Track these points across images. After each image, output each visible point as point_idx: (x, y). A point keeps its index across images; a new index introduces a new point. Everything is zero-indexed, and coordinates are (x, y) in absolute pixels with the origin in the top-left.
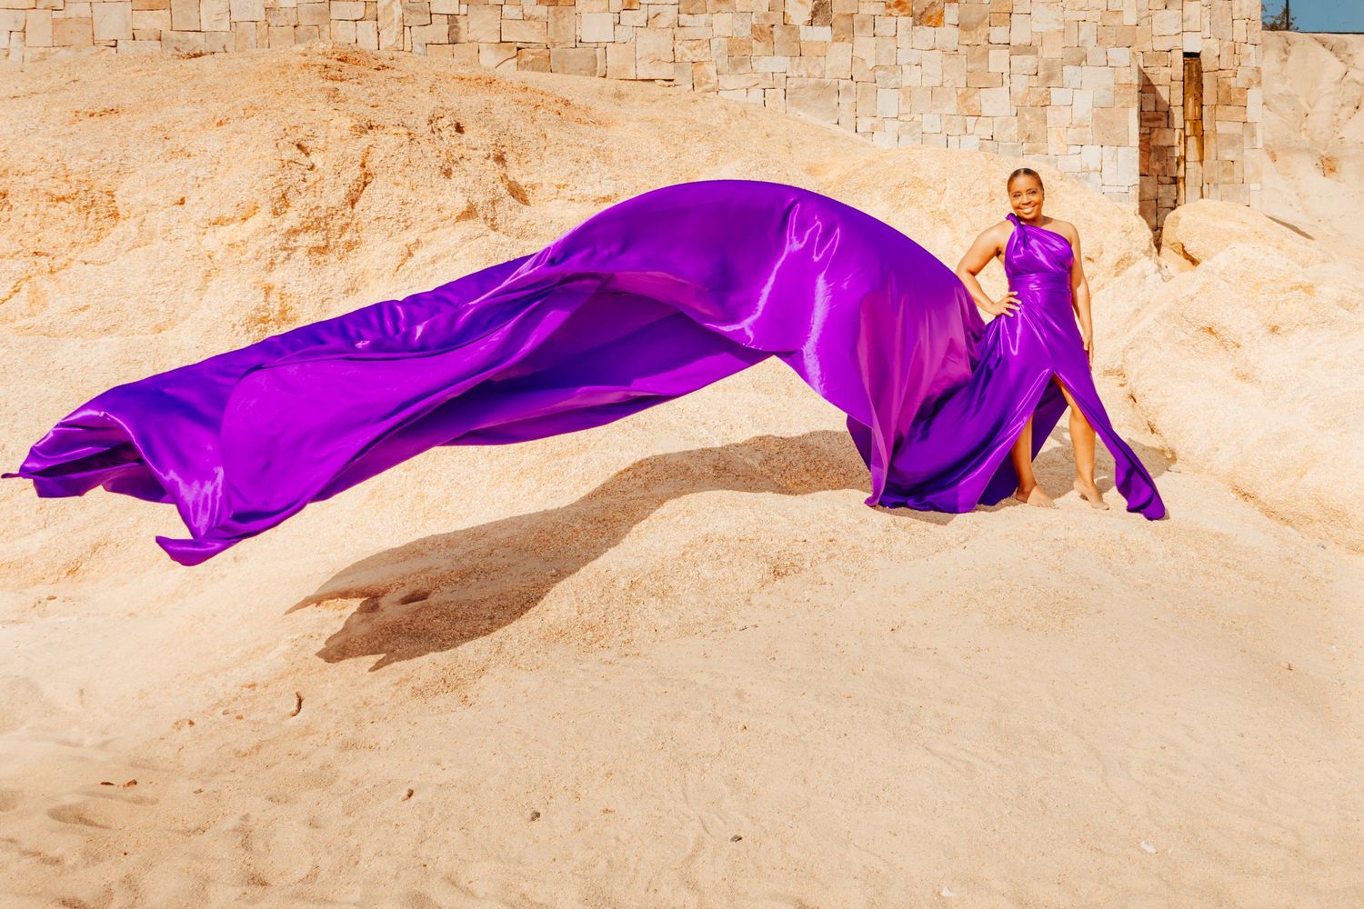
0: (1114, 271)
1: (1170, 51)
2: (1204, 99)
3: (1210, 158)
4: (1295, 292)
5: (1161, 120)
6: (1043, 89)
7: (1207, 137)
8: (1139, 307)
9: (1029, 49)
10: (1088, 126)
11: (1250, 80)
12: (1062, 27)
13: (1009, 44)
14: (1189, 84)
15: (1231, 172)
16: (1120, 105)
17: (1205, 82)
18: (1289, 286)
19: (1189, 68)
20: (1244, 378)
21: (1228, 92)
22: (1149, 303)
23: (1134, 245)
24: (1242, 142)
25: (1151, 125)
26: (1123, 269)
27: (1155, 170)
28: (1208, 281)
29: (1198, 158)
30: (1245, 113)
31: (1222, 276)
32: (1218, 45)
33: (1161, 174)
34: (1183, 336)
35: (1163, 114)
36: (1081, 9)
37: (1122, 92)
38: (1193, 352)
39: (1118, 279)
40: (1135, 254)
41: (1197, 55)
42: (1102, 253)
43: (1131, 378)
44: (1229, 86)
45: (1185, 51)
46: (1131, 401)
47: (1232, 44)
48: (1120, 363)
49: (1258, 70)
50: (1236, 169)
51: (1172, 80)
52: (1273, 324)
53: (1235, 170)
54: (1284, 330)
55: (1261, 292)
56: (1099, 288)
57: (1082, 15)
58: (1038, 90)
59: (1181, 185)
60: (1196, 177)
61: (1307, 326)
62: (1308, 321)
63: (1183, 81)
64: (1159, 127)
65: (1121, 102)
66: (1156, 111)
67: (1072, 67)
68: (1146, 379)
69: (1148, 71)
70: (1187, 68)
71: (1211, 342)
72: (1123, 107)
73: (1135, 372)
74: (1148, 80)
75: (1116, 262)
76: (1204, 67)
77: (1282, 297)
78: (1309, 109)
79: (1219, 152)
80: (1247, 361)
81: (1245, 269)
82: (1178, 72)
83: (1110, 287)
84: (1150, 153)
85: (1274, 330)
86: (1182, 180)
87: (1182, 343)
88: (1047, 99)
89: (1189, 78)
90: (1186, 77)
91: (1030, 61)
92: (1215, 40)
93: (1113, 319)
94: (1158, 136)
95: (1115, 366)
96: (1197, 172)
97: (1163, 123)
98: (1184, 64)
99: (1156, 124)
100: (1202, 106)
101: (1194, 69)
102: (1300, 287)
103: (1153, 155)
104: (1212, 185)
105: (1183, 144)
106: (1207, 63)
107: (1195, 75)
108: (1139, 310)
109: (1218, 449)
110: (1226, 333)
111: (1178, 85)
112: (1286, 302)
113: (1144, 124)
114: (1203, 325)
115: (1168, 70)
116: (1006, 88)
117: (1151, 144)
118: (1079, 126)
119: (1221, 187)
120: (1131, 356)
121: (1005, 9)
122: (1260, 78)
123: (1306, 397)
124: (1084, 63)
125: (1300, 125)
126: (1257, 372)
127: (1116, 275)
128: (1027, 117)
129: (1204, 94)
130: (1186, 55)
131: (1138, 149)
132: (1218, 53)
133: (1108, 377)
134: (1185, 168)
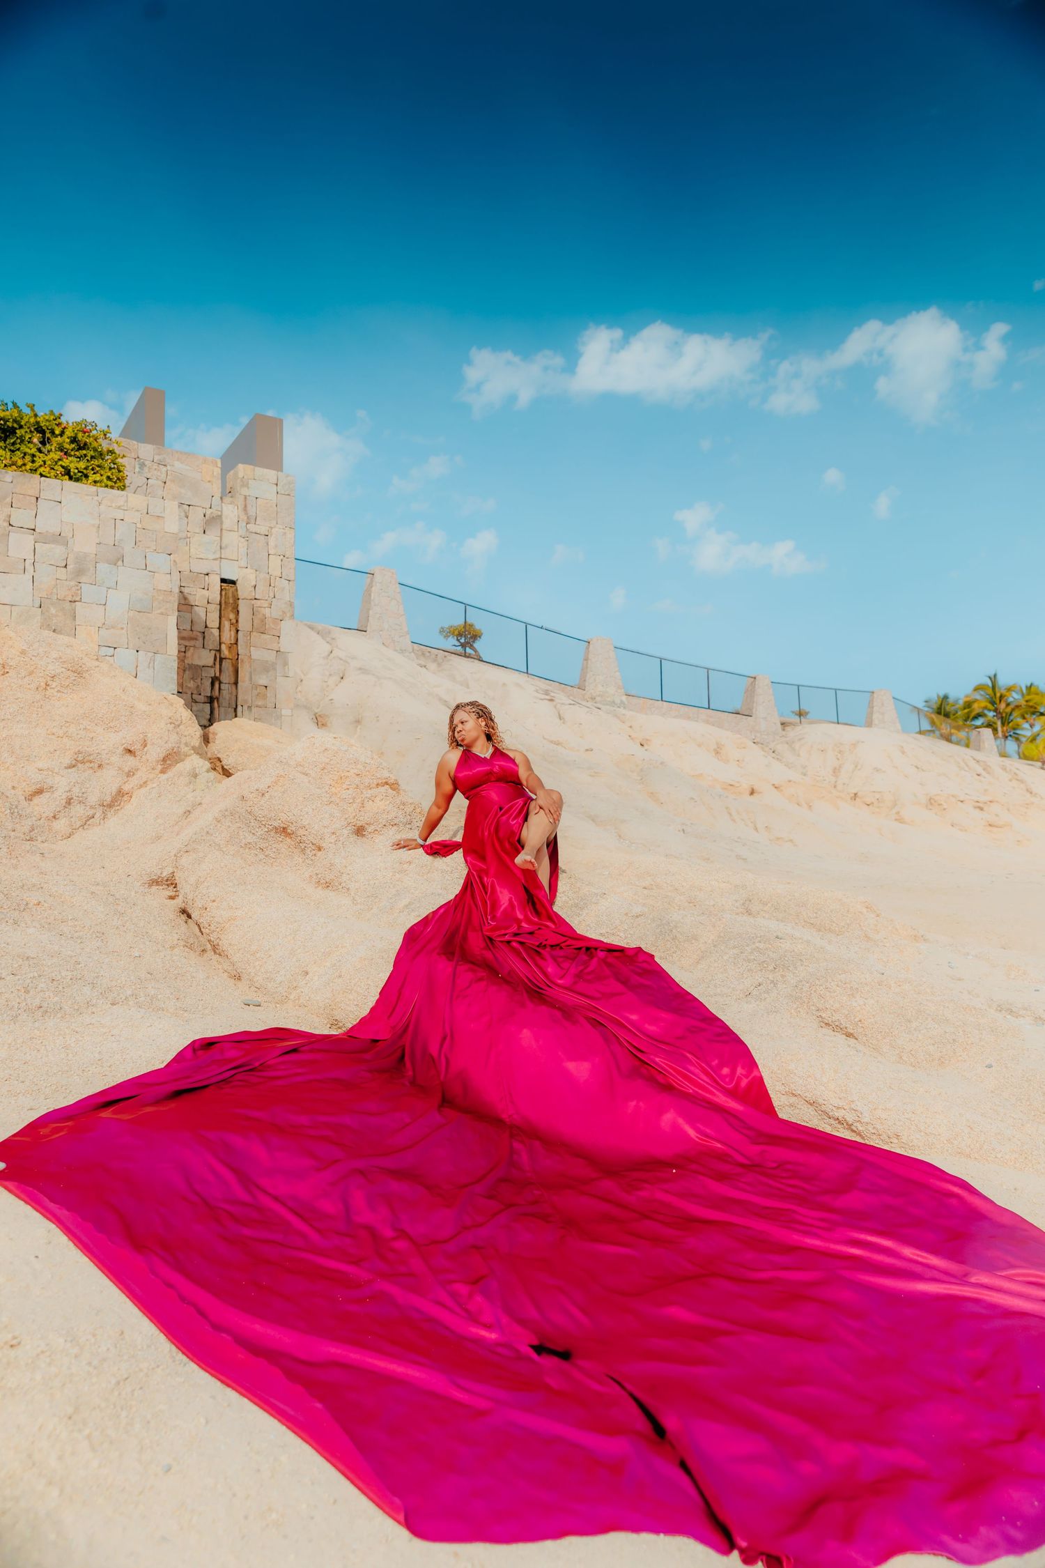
0: (160, 767)
1: (207, 574)
2: (240, 625)
3: (243, 682)
4: (382, 789)
5: (196, 639)
6: (73, 583)
7: (242, 661)
8: (189, 809)
9: (59, 538)
10: (122, 628)
11: (284, 612)
12: (97, 522)
13: (34, 530)
14: (225, 608)
15: (265, 696)
16: (159, 611)
17: (241, 609)
18: (375, 781)
19: (226, 593)
20: (328, 885)
21: (263, 620)
22: (200, 804)
23: (184, 739)
24: (275, 669)
25: (187, 643)
26: (170, 765)
27: (190, 688)
28: (282, 774)
29: (233, 680)
30: (279, 643)
31: (300, 769)
32: (254, 576)
33: (195, 692)
34: (250, 838)
35: (199, 634)
36: (119, 508)
37: (161, 598)
38: (261, 856)
39: (164, 777)
40: (185, 749)
41: (233, 582)
42: (145, 746)
43: (185, 888)
44: (264, 615)
45: (223, 577)
46: (184, 917)
47: (268, 576)
48: (171, 870)
49: (291, 604)
50: (269, 693)
51: (208, 602)
52: (359, 824)
53: (268, 695)
54: (369, 830)
55: (345, 786)
56: (141, 786)
57: (119, 515)
58: (68, 583)
59: (216, 704)
60: (230, 699)
61: (395, 827)
62: (396, 821)
63: (220, 604)
64: (194, 646)
65: (160, 608)
66: (191, 630)
67: (107, 565)
68: (208, 888)
69: (186, 590)
70: (223, 593)
71: (285, 845)
72: (162, 614)
73: (192, 880)
74: (185, 599)
75: (162, 756)
76: (241, 594)
77: (369, 793)
78: (303, 677)
79: (253, 677)
80: (332, 865)
81: (327, 760)
82: (216, 595)
83: (154, 785)
84: (184, 671)
85: (360, 831)
86: (216, 701)
87: (248, 846)
88: (77, 595)
89: (225, 602)
90: (223, 602)
91: (58, 551)
92: (252, 571)
93: (158, 821)
94: (193, 655)
95: (164, 874)
96: (231, 693)
97: (199, 643)
98: (221, 590)
99: (192, 643)
100: (238, 631)
101: (230, 595)
102: (386, 783)
103: (187, 672)
104: (245, 707)
105: (218, 666)
106: (243, 590)
107: (231, 601)
108: (189, 811)
109: (307, 973)
110: (306, 833)
111: (214, 609)
112: (372, 799)
113: (182, 642)
114: (276, 824)
115: (205, 592)
116: (28, 576)
117: (186, 661)
118: (113, 627)
119: (254, 710)
120: (185, 861)
121: (31, 492)
122: (293, 612)
123: (406, 906)
124: (120, 563)
125: (297, 688)
126: (345, 878)
127: (163, 772)
128: (53, 611)
129: (240, 620)
130: (223, 581)
131: (176, 658)
132: (254, 583)
133: (154, 888)
134: (220, 689)
